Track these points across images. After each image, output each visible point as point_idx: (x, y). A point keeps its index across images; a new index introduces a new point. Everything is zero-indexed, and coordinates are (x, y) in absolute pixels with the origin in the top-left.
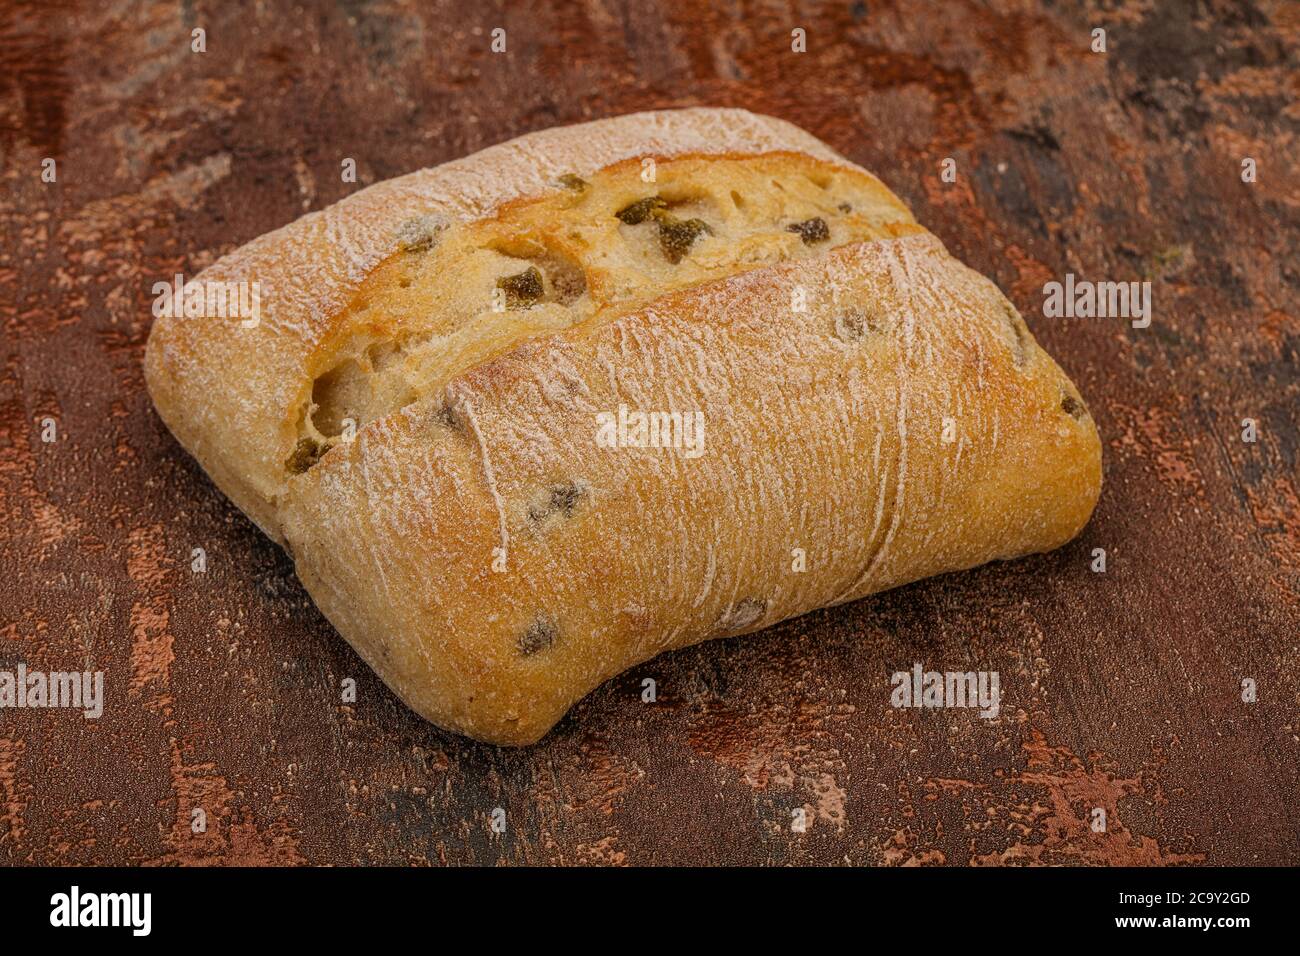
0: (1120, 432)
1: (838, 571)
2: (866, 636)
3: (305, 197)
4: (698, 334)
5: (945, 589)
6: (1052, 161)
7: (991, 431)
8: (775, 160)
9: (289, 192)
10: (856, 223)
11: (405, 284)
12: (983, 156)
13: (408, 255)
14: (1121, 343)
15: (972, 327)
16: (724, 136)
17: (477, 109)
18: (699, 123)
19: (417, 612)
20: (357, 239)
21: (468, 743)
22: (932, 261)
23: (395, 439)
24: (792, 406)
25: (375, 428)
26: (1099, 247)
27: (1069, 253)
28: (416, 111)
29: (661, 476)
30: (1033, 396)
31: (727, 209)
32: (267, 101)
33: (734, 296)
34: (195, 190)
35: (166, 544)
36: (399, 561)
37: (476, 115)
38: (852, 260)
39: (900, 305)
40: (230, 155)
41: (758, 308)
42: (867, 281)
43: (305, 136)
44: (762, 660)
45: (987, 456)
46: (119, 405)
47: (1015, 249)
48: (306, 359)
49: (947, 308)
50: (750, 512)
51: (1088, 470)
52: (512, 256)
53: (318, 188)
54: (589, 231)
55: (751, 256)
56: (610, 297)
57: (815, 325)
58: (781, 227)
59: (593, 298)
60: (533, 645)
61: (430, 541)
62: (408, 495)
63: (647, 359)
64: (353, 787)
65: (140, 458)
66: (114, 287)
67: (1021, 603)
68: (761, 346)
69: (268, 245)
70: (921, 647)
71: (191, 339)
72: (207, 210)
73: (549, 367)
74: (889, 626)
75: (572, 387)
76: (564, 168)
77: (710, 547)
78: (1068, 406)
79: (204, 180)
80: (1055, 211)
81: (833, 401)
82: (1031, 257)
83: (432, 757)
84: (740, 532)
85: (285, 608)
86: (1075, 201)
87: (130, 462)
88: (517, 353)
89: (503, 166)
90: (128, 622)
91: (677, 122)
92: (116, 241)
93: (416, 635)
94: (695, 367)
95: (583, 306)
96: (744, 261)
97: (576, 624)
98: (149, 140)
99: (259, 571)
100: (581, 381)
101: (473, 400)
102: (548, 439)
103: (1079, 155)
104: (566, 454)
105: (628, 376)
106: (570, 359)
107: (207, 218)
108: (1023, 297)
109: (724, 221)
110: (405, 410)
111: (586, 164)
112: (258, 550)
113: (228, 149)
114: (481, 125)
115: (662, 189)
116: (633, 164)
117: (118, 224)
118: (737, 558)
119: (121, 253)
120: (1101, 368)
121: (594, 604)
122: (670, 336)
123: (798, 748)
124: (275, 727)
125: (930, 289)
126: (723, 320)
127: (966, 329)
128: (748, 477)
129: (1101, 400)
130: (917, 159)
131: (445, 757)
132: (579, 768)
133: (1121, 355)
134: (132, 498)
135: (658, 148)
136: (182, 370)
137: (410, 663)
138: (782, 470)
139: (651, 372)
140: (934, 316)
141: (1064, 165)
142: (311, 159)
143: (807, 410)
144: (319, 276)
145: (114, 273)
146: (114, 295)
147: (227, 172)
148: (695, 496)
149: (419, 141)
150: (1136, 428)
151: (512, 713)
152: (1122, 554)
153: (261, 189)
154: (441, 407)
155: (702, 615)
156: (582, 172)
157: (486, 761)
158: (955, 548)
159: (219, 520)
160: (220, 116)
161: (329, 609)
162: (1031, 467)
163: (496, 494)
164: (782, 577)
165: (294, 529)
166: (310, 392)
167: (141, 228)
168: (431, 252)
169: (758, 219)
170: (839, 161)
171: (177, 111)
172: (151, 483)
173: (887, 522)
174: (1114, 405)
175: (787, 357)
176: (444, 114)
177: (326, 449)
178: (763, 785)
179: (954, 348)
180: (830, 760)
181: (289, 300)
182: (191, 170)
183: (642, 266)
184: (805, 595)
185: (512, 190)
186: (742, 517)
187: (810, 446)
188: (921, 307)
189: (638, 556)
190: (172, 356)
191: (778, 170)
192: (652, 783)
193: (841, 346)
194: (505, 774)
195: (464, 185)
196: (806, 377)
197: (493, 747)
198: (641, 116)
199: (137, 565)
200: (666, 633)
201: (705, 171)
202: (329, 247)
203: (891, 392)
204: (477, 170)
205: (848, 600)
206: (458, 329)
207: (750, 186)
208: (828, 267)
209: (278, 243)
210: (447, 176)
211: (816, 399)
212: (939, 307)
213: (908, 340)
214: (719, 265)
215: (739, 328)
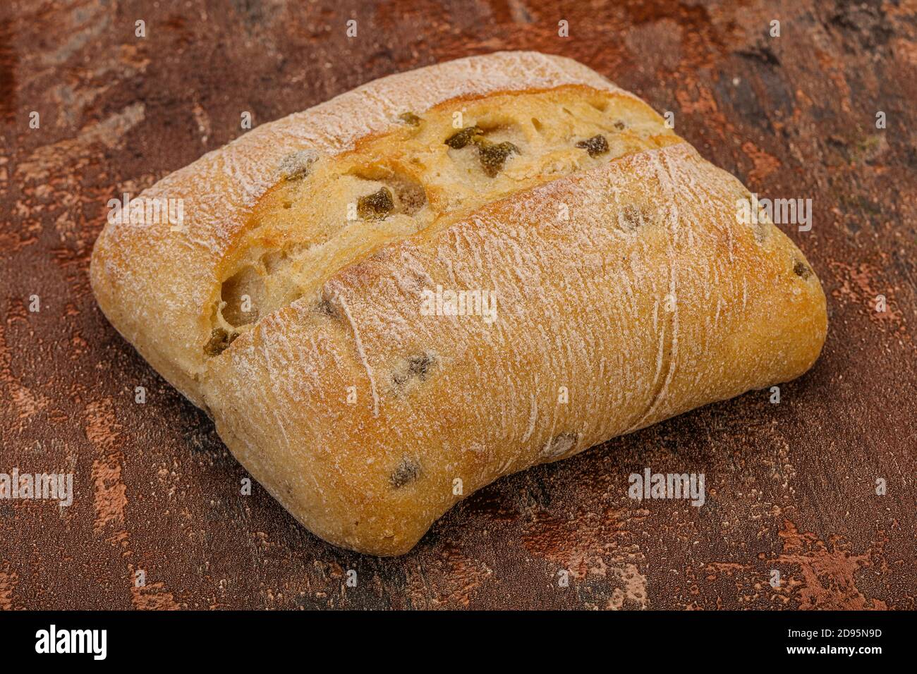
0: (839, 284)
1: (631, 408)
2: (654, 455)
3: (204, 134)
4: (514, 233)
5: (713, 414)
6: (774, 74)
7: (741, 294)
8: (564, 92)
9: (190, 131)
10: (629, 137)
11: (287, 206)
12: (721, 73)
13: (288, 183)
14: (835, 214)
15: (722, 214)
16: (524, 75)
17: (330, 58)
18: (504, 65)
19: (312, 459)
20: (249, 172)
21: (356, 556)
22: (689, 165)
23: (287, 326)
24: (589, 284)
25: (271, 318)
26: (815, 140)
27: (792, 146)
28: (284, 61)
29: (492, 344)
30: (771, 265)
31: (529, 133)
32: (169, 60)
33: (540, 202)
34: (118, 133)
35: (115, 413)
36: (295, 421)
37: (330, 62)
38: (628, 167)
39: (666, 201)
40: (144, 104)
41: (558, 211)
42: (640, 184)
43: (200, 86)
44: (577, 478)
45: (739, 313)
46: (71, 306)
47: (750, 144)
48: (215, 268)
49: (702, 201)
50: (561, 368)
51: (817, 319)
52: (368, 179)
53: (213, 126)
54: (426, 156)
55: (550, 169)
56: (445, 208)
57: (603, 220)
58: (573, 146)
59: (432, 209)
60: (402, 480)
61: (319, 404)
62: (300, 370)
63: (477, 254)
64: (270, 595)
65: (90, 347)
66: (62, 213)
67: (771, 422)
68: (562, 239)
69: (180, 180)
70: (697, 461)
71: (126, 255)
72: (128, 148)
73: (402, 265)
74: (672, 446)
75: (420, 280)
76: (403, 108)
77: (532, 396)
78: (799, 270)
79: (124, 125)
80: (779, 113)
81: (620, 278)
82: (763, 150)
83: (329, 568)
84: (554, 383)
85: (209, 458)
86: (794, 105)
87: (83, 351)
88: (377, 256)
89: (356, 109)
90: (90, 476)
91: (487, 65)
92: (61, 177)
93: (313, 477)
94: (513, 259)
95: (424, 215)
96: (545, 173)
97: (433, 462)
98: (81, 95)
99: (187, 430)
100: (427, 275)
101: (345, 294)
102: (404, 321)
103: (795, 68)
104: (418, 332)
105: (463, 269)
106: (417, 258)
107: (130, 155)
108: (758, 182)
109: (528, 142)
110: (294, 304)
111: (420, 104)
112: (186, 414)
113: (142, 99)
114: (334, 70)
115: (479, 120)
116: (456, 102)
117: (61, 163)
119: (65, 186)
120: (821, 235)
121: (446, 445)
122: (493, 236)
123: (608, 546)
124: (208, 551)
125: (688, 187)
126: (532, 221)
127: (717, 216)
128: (558, 341)
129: (823, 260)
130: (670, 78)
131: (339, 568)
132: (441, 570)
133: (836, 224)
134: (87, 378)
135: (474, 88)
136: (119, 279)
137: (308, 498)
138: (584, 334)
139: (480, 264)
140: (692, 207)
141: (784, 77)
142: (205, 104)
143: (601, 287)
144: (221, 203)
145: (61, 203)
146: (62, 220)
147: (142, 117)
148: (518, 358)
149: (288, 85)
150: (851, 281)
151: (389, 532)
152: (846, 380)
153: (169, 129)
154: (321, 300)
155: (529, 448)
156: (419, 111)
157: (371, 569)
158: (718, 384)
159: (154, 392)
160: (134, 73)
161: (244, 459)
162: (773, 319)
163: (367, 365)
164: (588, 415)
165: (214, 398)
166: (219, 292)
167: (79, 166)
168: (306, 179)
169: (554, 139)
170: (613, 88)
171: (100, 72)
172: (100, 366)
173: (666, 368)
174: (833, 264)
175: (583, 246)
176: (305, 62)
177: (234, 337)
178: (583, 576)
179: (709, 232)
180: (633, 553)
181: (199, 223)
182: (114, 118)
183: (468, 181)
184: (607, 427)
185: (365, 128)
186: (555, 372)
187: (604, 314)
188: (683, 201)
189: (478, 407)
190: (112, 269)
191: (567, 99)
192: (498, 579)
193: (623, 235)
194: (386, 578)
195: (328, 126)
196: (598, 262)
197: (375, 558)
198: (459, 62)
199: (93, 431)
200: (502, 463)
201: (511, 104)
202: (228, 180)
203: (663, 269)
204: (337, 112)
205: (638, 428)
206: (330, 239)
207: (546, 114)
208: (610, 175)
209: (188, 178)
210: (314, 119)
211: (606, 277)
212: (696, 200)
213: (674, 227)
214: (526, 178)
215: (544, 226)
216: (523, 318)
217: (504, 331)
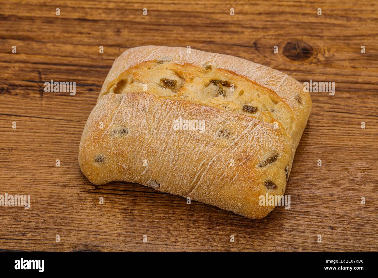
1: (181, 188)
4: (183, 114)
7: (234, 176)
8: (265, 90)
13: (155, 62)
15: (254, 151)
23: (110, 99)
24: (190, 142)
29: (146, 139)
31: (236, 93)
33: (199, 110)
39: (240, 135)
41: (202, 116)
42: (239, 126)
45: (229, 182)
49: (253, 143)
50: (162, 160)
55: (225, 105)
57: (213, 127)
60: (97, 160)
63: (166, 112)
73: (144, 101)
75: (145, 108)
77: (148, 162)
78: (269, 184)
81: (201, 146)
84: (157, 163)
88: (140, 94)
96: (222, 106)
97: (109, 161)
100: (148, 108)
101: (125, 99)
102: (130, 117)
104: (131, 122)
105: (158, 113)
106: (150, 102)
109: (231, 95)
110: (117, 94)
118: (154, 169)
121: (115, 159)
122: (176, 110)
125: (254, 136)
126: (192, 114)
127: (251, 150)
128: (166, 152)
138: (175, 155)
140: (246, 142)
143: (192, 145)
148: (151, 148)
151: (88, 173)
154: (121, 97)
155: (143, 178)
163: (112, 122)
164: (165, 180)
166: (117, 82)
168: (161, 65)
169: (240, 99)
173: (196, 183)
179: (243, 152)
184: (172, 189)
185: (193, 61)
186: (159, 160)
187: (186, 153)
188: (245, 139)
189: (131, 155)
191: (263, 92)
193: (214, 136)
196: (199, 137)
201: (242, 82)
203: (215, 153)
207: (249, 91)
211: (197, 144)
212: (250, 141)
213: (232, 144)
214: (214, 103)
215: (194, 118)
216: (162, 138)
217: (153, 138)
